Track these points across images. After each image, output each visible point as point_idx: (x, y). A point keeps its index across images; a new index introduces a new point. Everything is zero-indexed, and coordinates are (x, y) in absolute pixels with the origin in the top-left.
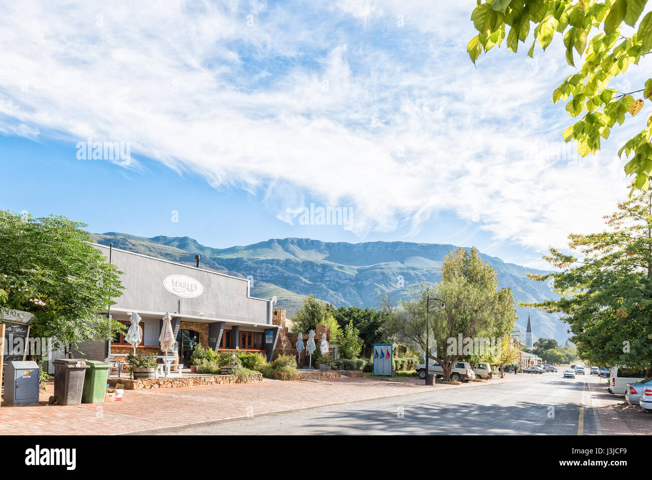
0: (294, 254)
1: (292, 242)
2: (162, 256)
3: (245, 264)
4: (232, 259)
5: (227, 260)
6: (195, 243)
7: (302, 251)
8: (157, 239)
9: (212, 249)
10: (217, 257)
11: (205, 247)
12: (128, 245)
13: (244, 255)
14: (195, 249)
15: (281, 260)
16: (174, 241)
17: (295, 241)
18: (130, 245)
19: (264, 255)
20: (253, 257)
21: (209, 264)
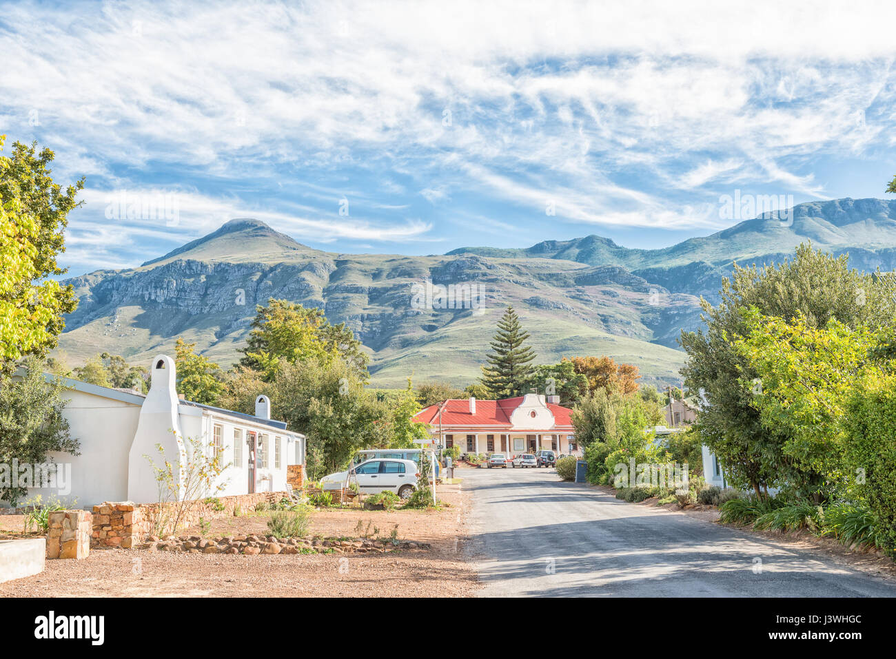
0: (817, 238)
1: (811, 212)
2: (543, 280)
3: (706, 273)
4: (679, 268)
5: (671, 270)
6: (609, 245)
7: (833, 227)
8: (538, 250)
9: (643, 253)
10: (653, 266)
11: (629, 251)
12: (480, 269)
13: (706, 256)
14: (611, 256)
15: (784, 255)
16: (569, 248)
17: (818, 209)
18: (483, 268)
19: (750, 250)
20: (726, 257)
21: (630, 284)
